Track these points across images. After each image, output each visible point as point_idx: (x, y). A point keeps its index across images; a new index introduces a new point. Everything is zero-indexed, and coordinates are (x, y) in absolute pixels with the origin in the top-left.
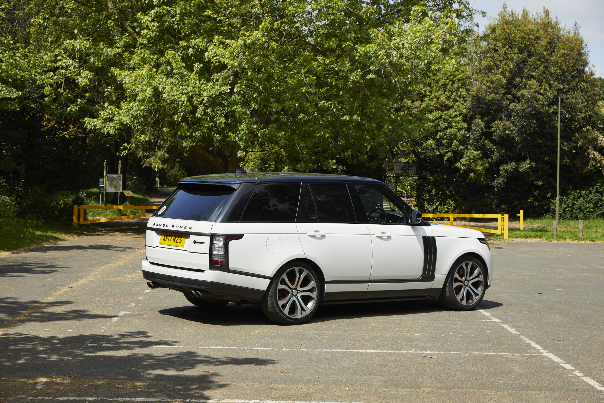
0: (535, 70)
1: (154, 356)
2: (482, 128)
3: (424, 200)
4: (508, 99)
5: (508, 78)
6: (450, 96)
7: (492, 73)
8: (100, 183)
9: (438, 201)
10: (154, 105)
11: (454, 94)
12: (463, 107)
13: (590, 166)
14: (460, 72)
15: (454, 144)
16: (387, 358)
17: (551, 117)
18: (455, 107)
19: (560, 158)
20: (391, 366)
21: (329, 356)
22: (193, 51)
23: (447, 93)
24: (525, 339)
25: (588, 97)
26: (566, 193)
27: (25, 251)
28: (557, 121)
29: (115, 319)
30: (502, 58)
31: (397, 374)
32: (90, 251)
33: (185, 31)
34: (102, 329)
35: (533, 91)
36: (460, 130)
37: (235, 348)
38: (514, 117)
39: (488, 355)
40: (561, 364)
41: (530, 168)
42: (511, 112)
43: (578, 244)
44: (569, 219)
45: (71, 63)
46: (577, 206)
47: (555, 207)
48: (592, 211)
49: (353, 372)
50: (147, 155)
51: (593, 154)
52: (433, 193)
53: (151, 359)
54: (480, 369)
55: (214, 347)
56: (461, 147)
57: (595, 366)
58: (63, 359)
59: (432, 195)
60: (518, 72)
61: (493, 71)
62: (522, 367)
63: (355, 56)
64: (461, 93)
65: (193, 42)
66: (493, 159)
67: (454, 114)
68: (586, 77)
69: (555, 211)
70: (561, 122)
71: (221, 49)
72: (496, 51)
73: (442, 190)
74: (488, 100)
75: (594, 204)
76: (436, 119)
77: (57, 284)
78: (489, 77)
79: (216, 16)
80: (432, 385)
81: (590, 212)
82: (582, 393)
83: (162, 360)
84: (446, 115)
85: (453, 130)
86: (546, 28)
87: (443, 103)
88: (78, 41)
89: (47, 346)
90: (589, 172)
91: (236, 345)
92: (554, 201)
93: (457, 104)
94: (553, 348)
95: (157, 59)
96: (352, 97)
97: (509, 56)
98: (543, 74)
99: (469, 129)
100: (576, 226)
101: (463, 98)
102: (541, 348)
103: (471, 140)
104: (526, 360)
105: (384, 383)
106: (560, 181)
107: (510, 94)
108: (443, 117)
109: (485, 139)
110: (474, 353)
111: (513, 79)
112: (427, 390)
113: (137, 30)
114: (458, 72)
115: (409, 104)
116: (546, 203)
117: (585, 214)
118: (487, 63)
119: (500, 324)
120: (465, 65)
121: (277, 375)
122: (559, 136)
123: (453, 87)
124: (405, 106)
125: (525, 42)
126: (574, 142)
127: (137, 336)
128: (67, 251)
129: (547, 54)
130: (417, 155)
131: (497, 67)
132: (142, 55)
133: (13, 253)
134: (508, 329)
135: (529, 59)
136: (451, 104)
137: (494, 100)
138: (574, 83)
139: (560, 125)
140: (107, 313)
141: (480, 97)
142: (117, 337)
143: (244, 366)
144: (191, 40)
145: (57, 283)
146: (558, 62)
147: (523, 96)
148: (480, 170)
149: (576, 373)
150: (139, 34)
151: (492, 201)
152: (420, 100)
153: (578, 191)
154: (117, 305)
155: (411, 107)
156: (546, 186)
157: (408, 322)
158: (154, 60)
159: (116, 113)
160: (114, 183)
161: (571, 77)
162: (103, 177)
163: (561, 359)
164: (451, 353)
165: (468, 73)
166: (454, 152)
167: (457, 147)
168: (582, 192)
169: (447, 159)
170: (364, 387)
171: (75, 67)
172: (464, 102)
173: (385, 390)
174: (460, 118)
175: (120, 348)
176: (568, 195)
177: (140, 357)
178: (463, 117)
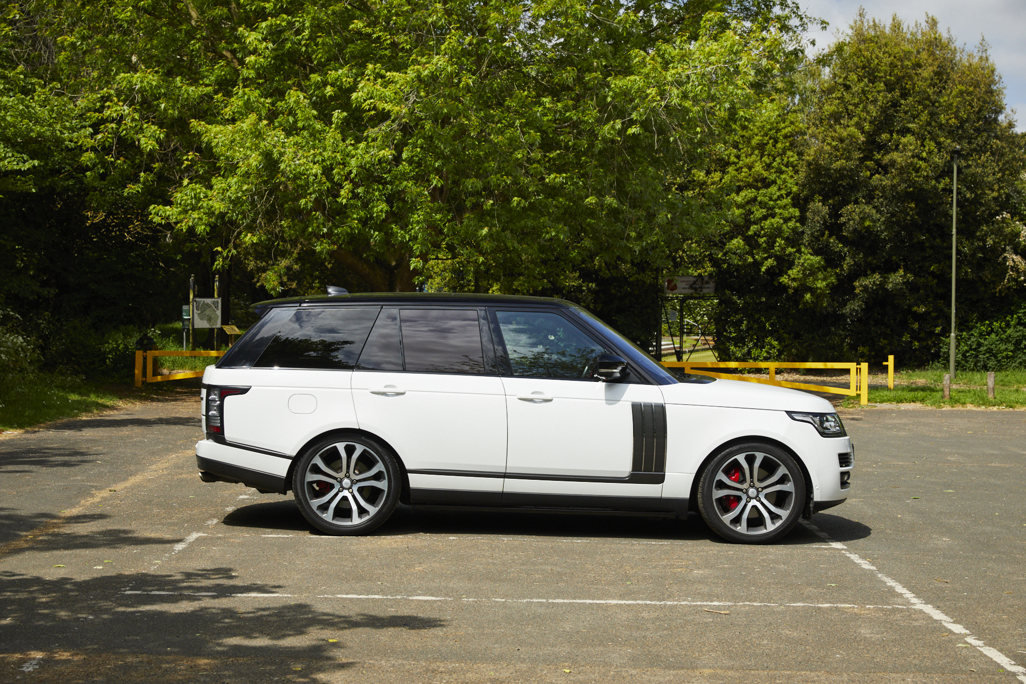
0: (914, 119)
1: (237, 613)
2: (824, 217)
3: (729, 339)
4: (868, 168)
5: (869, 132)
6: (771, 163)
7: (840, 124)
8: (184, 314)
9: (751, 341)
10: (265, 182)
11: (778, 159)
12: (792, 182)
13: (1008, 279)
14: (787, 123)
15: (778, 244)
16: (642, 615)
17: (941, 198)
18: (778, 181)
19: (957, 267)
20: (648, 629)
21: (541, 610)
22: (333, 91)
23: (765, 159)
24: (885, 579)
25: (1004, 164)
26: (968, 327)
27: (48, 428)
28: (951, 204)
29: (179, 547)
30: (857, 100)
31: (656, 643)
32: (156, 428)
33: (319, 56)
34: (155, 564)
35: (910, 154)
36: (787, 220)
37: (381, 597)
38: (878, 199)
39: (819, 608)
40: (946, 624)
41: (904, 283)
42: (873, 190)
43: (986, 412)
44: (973, 370)
45: (127, 112)
46: (985, 348)
47: (949, 350)
48: (1012, 356)
49: (581, 641)
50: (264, 267)
51: (1013, 261)
52: (744, 327)
53: (231, 617)
54: (802, 634)
55: (344, 596)
56: (790, 250)
57: (1005, 627)
58: (79, 618)
59: (741, 330)
60: (885, 122)
61: (842, 122)
62: (878, 629)
63: (606, 97)
64: (788, 158)
65: (332, 75)
66: (844, 270)
67: (778, 194)
68: (1001, 130)
69: (949, 356)
70: (958, 206)
71: (378, 87)
72: (847, 88)
73: (757, 321)
74: (835, 170)
75: (1014, 344)
76: (748, 203)
77: (90, 486)
78: (835, 132)
79: (369, 30)
80: (716, 663)
81: (1007, 357)
82: (980, 677)
83: (251, 619)
84: (765, 195)
85: (776, 221)
86: (931, 49)
87: (759, 175)
88: (138, 74)
89: (54, 595)
90: (1007, 291)
91: (382, 592)
92: (947, 340)
93: (783, 176)
94: (933, 595)
95: (273, 104)
96: (601, 166)
97: (870, 97)
98: (926, 126)
99: (802, 220)
100: (985, 381)
101: (793, 167)
102: (913, 595)
103: (806, 238)
104: (884, 617)
105: (633, 661)
106: (956, 305)
107: (871, 160)
108: (759, 199)
109: (830, 236)
110: (794, 605)
111: (876, 135)
112: (707, 671)
113: (239, 55)
114: (784, 123)
115: (701, 178)
116: (933, 342)
117: (999, 361)
118: (833, 108)
119: (843, 552)
120: (795, 111)
121: (447, 646)
122: (954, 231)
123: (776, 148)
124: (694, 181)
125: (895, 72)
126: (980, 240)
127: (214, 577)
128: (118, 429)
129: (934, 93)
130: (715, 262)
131: (849, 114)
132: (246, 97)
133: (27, 432)
134: (857, 562)
135: (903, 102)
136: (773, 177)
137: (844, 169)
138: (980, 141)
139: (957, 212)
140: (168, 536)
141: (821, 164)
142: (179, 577)
143: (391, 631)
144: (329, 72)
145: (92, 484)
146: (951, 104)
147: (893, 163)
148: (821, 289)
149: (971, 640)
150: (242, 62)
151: (843, 341)
152: (720, 171)
153: (987, 322)
154: (187, 522)
155: (704, 183)
156: (934, 314)
157: (685, 550)
158: (267, 105)
159: (202, 196)
160: (207, 312)
161: (974, 130)
162: (188, 304)
163: (947, 614)
164: (755, 604)
165: (801, 125)
166: (777, 258)
167: (783, 249)
168: (995, 323)
169: (766, 269)
170: (597, 668)
171: (133, 120)
172: (795, 173)
173: (634, 672)
174: (788, 200)
175: (181, 598)
176: (971, 329)
177: (214, 613)
178: (793, 199)
